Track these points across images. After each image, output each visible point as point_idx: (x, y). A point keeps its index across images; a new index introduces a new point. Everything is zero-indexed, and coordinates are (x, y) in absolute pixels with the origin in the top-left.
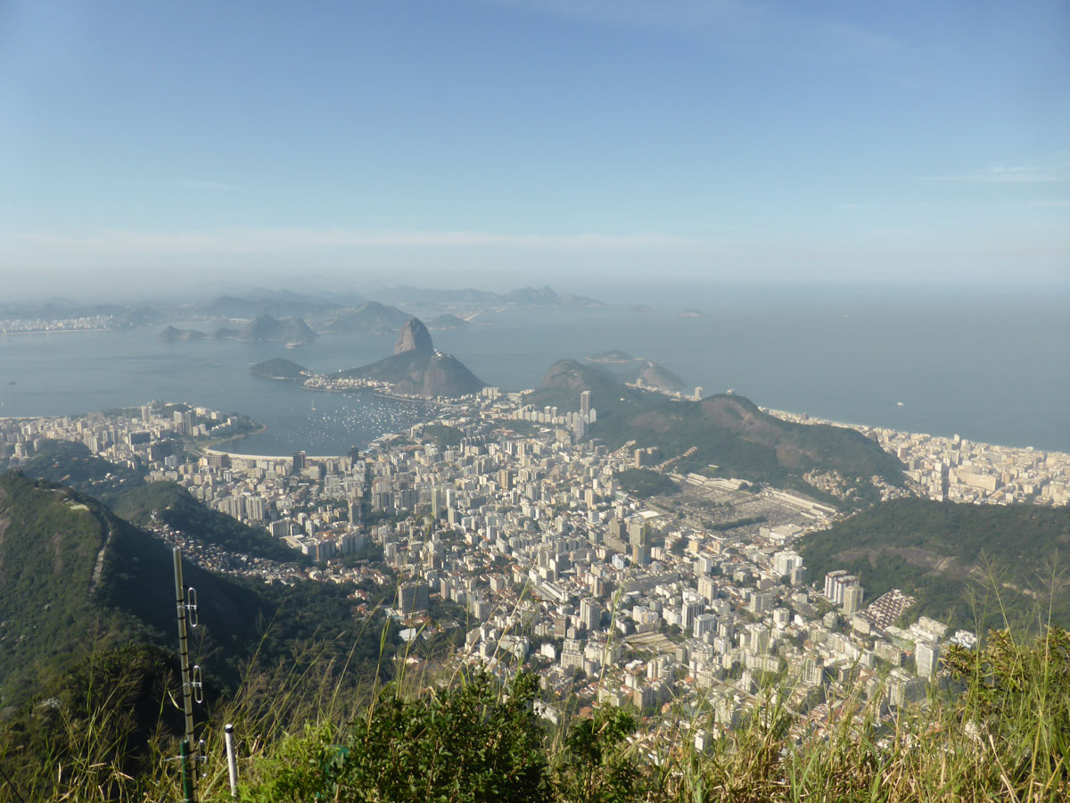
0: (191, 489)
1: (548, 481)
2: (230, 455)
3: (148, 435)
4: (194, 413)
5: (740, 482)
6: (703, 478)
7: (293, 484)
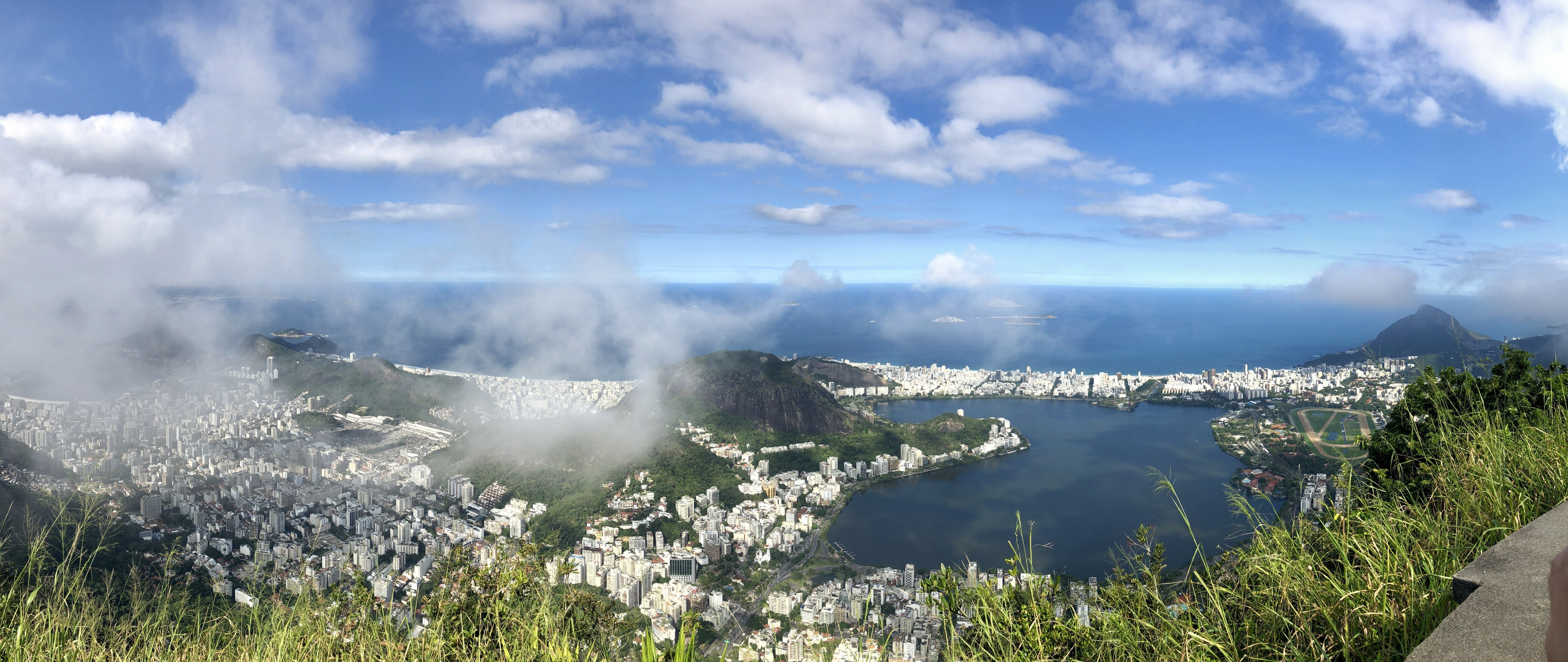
1: (244, 421)
5: (384, 418)
6: (357, 416)
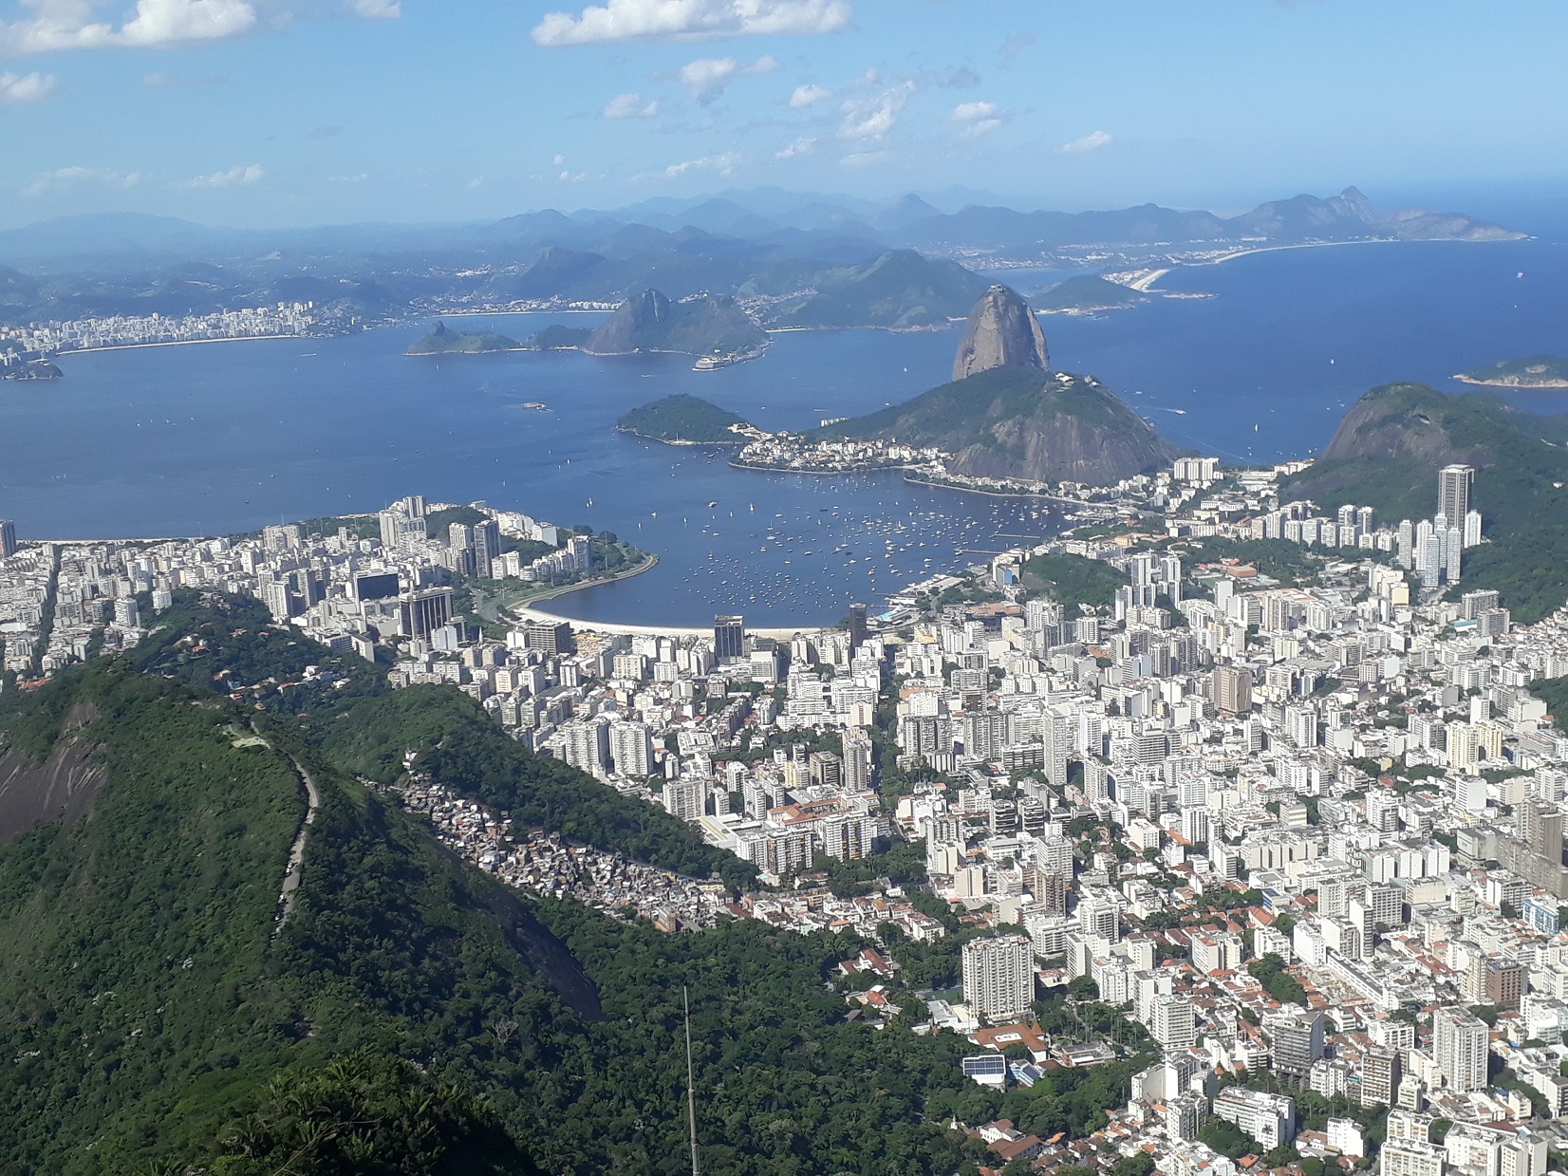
0: (489, 703)
1: (1346, 698)
2: (577, 625)
3: (394, 578)
4: (493, 528)
7: (715, 691)
